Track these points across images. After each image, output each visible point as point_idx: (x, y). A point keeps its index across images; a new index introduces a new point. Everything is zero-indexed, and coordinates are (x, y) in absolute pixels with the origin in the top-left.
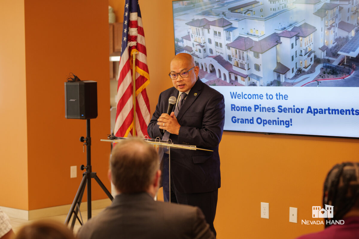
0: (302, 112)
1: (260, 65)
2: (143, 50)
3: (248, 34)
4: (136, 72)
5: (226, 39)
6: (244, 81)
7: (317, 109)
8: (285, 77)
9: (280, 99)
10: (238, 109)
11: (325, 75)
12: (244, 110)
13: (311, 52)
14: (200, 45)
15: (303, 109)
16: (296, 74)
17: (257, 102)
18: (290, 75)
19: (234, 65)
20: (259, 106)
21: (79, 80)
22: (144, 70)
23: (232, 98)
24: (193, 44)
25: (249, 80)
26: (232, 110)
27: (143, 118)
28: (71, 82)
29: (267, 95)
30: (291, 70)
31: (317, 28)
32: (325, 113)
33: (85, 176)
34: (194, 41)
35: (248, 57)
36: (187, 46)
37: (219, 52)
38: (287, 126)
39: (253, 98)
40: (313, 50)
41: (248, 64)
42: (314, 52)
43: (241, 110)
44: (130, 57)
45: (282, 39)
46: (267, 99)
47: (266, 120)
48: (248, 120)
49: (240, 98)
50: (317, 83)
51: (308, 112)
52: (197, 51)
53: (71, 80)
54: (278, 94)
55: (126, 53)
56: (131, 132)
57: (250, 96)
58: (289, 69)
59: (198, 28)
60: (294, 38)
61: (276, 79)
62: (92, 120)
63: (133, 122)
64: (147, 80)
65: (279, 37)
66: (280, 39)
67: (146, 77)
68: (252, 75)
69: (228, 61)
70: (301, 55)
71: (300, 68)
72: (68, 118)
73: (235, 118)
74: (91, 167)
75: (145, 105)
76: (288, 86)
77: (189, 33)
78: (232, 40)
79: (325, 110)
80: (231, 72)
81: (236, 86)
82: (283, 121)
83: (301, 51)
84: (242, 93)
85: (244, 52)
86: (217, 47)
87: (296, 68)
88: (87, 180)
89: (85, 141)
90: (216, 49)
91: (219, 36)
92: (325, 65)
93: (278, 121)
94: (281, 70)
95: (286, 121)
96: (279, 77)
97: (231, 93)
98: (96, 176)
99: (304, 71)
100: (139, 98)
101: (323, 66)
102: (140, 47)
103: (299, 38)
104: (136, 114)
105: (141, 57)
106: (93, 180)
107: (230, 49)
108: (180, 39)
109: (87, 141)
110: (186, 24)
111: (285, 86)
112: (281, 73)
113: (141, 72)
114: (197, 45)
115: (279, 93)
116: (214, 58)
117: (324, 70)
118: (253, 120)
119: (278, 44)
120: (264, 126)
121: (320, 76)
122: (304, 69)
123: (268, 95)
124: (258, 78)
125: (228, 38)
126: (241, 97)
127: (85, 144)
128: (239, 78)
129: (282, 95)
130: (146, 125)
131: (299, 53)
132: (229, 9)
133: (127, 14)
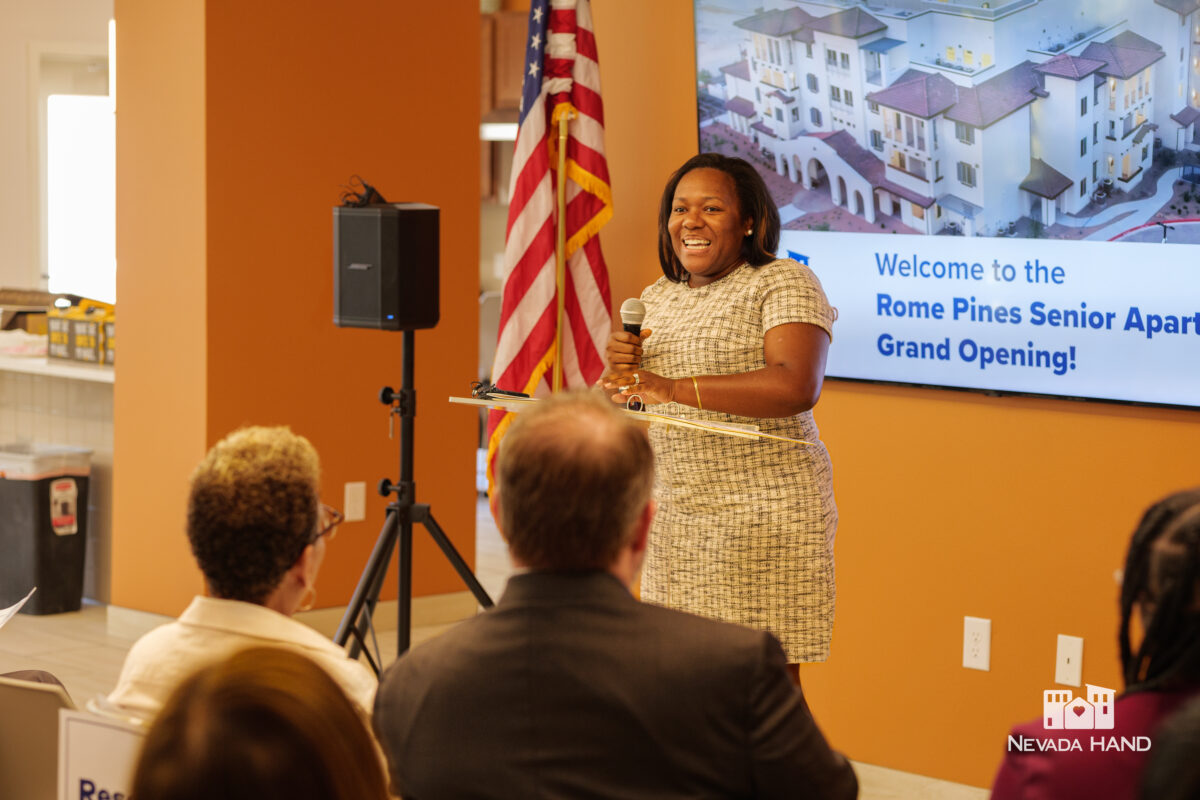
0: (1109, 327)
1: (977, 166)
2: (592, 104)
3: (938, 63)
4: (568, 178)
5: (865, 79)
6: (922, 217)
7: (1157, 318)
8: (1058, 210)
9: (1037, 281)
10: (900, 309)
11: (1187, 204)
12: (919, 315)
13: (1146, 128)
14: (779, 94)
15: (1114, 316)
16: (1093, 201)
17: (964, 288)
18: (1074, 201)
19: (890, 166)
20: (970, 303)
21: (381, 201)
22: (594, 172)
23: (882, 272)
24: (758, 91)
25: (939, 214)
26: (880, 313)
27: (587, 333)
28: (355, 205)
29: (996, 265)
30: (1077, 187)
31: (1165, 49)
32: (1185, 331)
33: (392, 515)
34: (762, 82)
35: (935, 140)
36: (737, 98)
37: (841, 121)
38: (1060, 369)
39: (950, 276)
40: (1151, 121)
41: (937, 163)
42: (1155, 127)
44: (551, 128)
45: (1051, 84)
46: (997, 279)
47: (989, 350)
48: (930, 346)
49: (907, 275)
50: (1161, 229)
51: (1129, 326)
52: (769, 115)
53: (354, 199)
54: (1033, 264)
55: (537, 111)
56: (548, 376)
57: (939, 270)
58: (1070, 184)
59: (773, 39)
60: (1090, 81)
61: (1027, 212)
62: (421, 335)
63: (554, 343)
64: (603, 205)
65: (1042, 76)
66: (1043, 84)
67: (600, 195)
68: (949, 199)
69: (872, 150)
70: (1111, 138)
71: (1107, 181)
72: (342, 325)
73: (890, 338)
74: (412, 487)
75: (596, 291)
76: (1066, 238)
77: (744, 54)
78: (885, 82)
79: (1186, 321)
80: (880, 187)
81: (894, 232)
82: (1046, 354)
83: (1113, 124)
84: (915, 257)
85: (925, 122)
86: (835, 103)
87: (1095, 179)
88: (400, 528)
89: (396, 403)
90: (833, 110)
91: (843, 66)
92: (1188, 170)
93: (1031, 353)
94: (1046, 185)
95: (1057, 355)
96: (1036, 206)
97: (877, 255)
98: (430, 517)
99: (1120, 192)
100: (578, 263)
101: (1184, 177)
102: (582, 99)
103: (1105, 82)
104: (563, 316)
105: (586, 132)
106: (419, 530)
107: (877, 110)
108: (716, 73)
109: (402, 399)
110: (736, 24)
111: (1057, 237)
112: (1045, 197)
113: (584, 179)
114: (769, 95)
115: (1037, 262)
116: (824, 140)
117: (1187, 188)
118: (947, 347)
119: (1035, 99)
120: (983, 367)
121: (1173, 207)
122: (1119, 185)
123: (999, 266)
124: (969, 210)
125: (873, 77)
126: (911, 272)
127: (397, 412)
128: (906, 206)
129: (1045, 268)
130: (597, 356)
131: (1104, 130)
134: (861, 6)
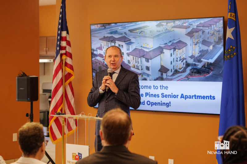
0: (177, 98)
1: (150, 67)
3: (141, 47)
4: (65, 70)
5: (126, 50)
7: (187, 96)
8: (166, 75)
9: (162, 89)
11: (193, 74)
13: (184, 59)
15: (178, 95)
16: (173, 73)
18: (170, 73)
19: (132, 67)
20: (149, 94)
21: (26, 75)
22: (71, 69)
24: (104, 52)
25: (142, 76)
27: (69, 101)
28: (21, 76)
29: (154, 86)
30: (170, 71)
31: (187, 44)
32: (193, 98)
35: (141, 62)
36: (100, 54)
38: (167, 106)
39: (145, 88)
40: (185, 58)
41: (142, 66)
42: (186, 59)
44: (61, 60)
45: (165, 51)
46: (154, 89)
47: (153, 103)
50: (187, 78)
51: (181, 97)
54: (161, 86)
55: (59, 57)
56: (61, 110)
57: (142, 87)
59: (107, 42)
60: (172, 50)
61: (160, 75)
62: (34, 102)
63: (63, 103)
64: (72, 75)
65: (163, 49)
66: (163, 51)
67: (72, 73)
68: (144, 73)
69: (128, 64)
70: (177, 61)
71: (176, 69)
72: (18, 101)
75: (71, 92)
76: (168, 81)
77: (101, 45)
78: (131, 50)
79: (193, 96)
82: (165, 103)
83: (177, 58)
85: (139, 58)
87: (174, 69)
89: (29, 116)
91: (122, 47)
92: (193, 67)
93: (161, 103)
94: (164, 70)
95: (167, 103)
99: (179, 71)
100: (67, 86)
102: (68, 54)
103: (175, 50)
104: (64, 98)
105: (69, 61)
107: (129, 56)
108: (95, 49)
109: (30, 116)
110: (99, 39)
111: (166, 80)
112: (164, 72)
113: (68, 70)
115: (162, 85)
117: (192, 70)
119: (161, 54)
120: (152, 106)
121: (190, 74)
122: (179, 70)
124: (148, 75)
125: (128, 49)
127: (29, 118)
129: (164, 86)
130: (71, 105)
131: (175, 59)
132: (129, 30)
133: (59, 32)
134: (125, 36)
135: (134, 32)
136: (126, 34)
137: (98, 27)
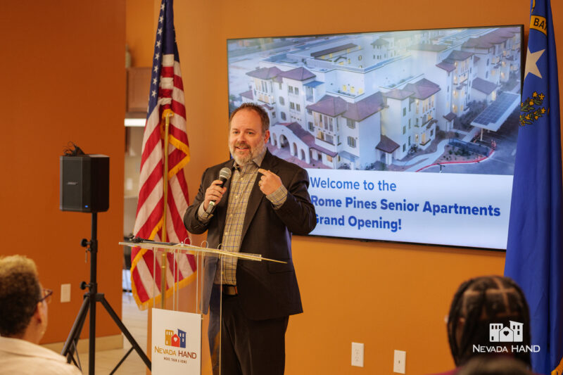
0: (416, 210)
1: (356, 138)
2: (180, 109)
3: (339, 92)
4: (169, 143)
5: (305, 99)
6: (332, 161)
7: (438, 206)
8: (393, 158)
9: (384, 190)
10: (321, 202)
11: (451, 156)
12: (330, 205)
13: (432, 121)
14: (266, 106)
15: (418, 205)
16: (409, 154)
17: (351, 193)
18: (400, 154)
19: (317, 138)
20: (353, 200)
21: (82, 153)
22: (182, 140)
23: (313, 186)
25: (339, 160)
27: (178, 213)
28: (70, 155)
29: (365, 183)
30: (401, 148)
31: (440, 87)
32: (450, 212)
33: (87, 298)
34: (258, 100)
35: (338, 126)
37: (295, 118)
38: (394, 229)
39: (344, 188)
40: (434, 118)
41: (338, 137)
42: (436, 121)
43: (326, 205)
44: (161, 120)
45: (389, 102)
46: (366, 189)
47: (362, 221)
48: (335, 219)
49: (325, 187)
50: (439, 167)
51: (425, 210)
53: (70, 152)
54: (382, 182)
55: (155, 112)
56: (159, 233)
57: (339, 185)
58: (398, 146)
59: (264, 81)
60: (407, 101)
61: (379, 159)
62: (100, 215)
63: (162, 220)
64: (185, 155)
65: (386, 98)
66: (386, 102)
67: (184, 151)
68: (344, 153)
69: (309, 130)
70: (417, 126)
71: (415, 145)
72: (64, 210)
74: (96, 285)
75: (182, 194)
76: (397, 171)
77: (250, 87)
78: (315, 100)
79: (450, 207)
80: (312, 148)
81: (319, 168)
82: (388, 222)
83: (417, 120)
84: (328, 179)
85: (333, 119)
86: (292, 110)
87: (409, 144)
88: (90, 304)
89: (89, 246)
90: (291, 113)
91: (296, 93)
92: (451, 140)
93: (381, 222)
94: (386, 146)
95: (393, 223)
98: (104, 299)
99: (420, 150)
100: (174, 181)
101: (449, 143)
102: (176, 107)
103: (414, 101)
104: (167, 207)
105: (178, 122)
106: (99, 305)
107: (311, 113)
108: (237, 96)
109: (91, 245)
110: (247, 74)
111: (393, 170)
112: (387, 152)
113: (177, 143)
115: (384, 181)
116: (287, 126)
117: (450, 148)
118: (343, 220)
119: (382, 109)
120: (359, 228)
121: (445, 157)
122: (420, 147)
124: (353, 158)
125: (310, 98)
126: (327, 186)
127: (89, 250)
128: (324, 157)
129: (387, 184)
131: (414, 122)
132: (312, 55)
133: (158, 56)
134: (304, 66)
135: (323, 57)
136: (305, 63)
137: (243, 45)
